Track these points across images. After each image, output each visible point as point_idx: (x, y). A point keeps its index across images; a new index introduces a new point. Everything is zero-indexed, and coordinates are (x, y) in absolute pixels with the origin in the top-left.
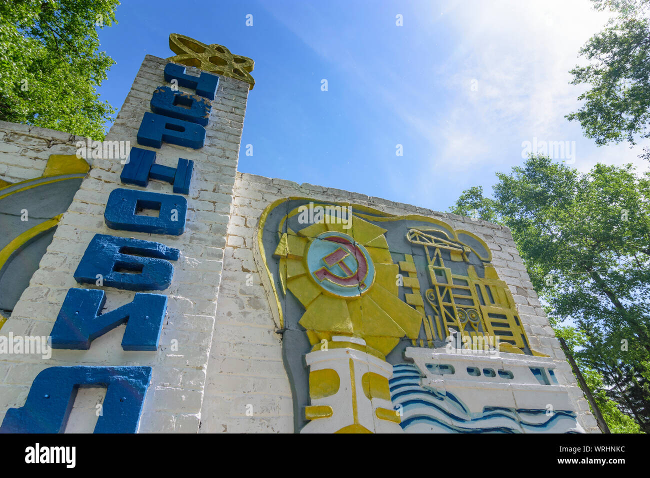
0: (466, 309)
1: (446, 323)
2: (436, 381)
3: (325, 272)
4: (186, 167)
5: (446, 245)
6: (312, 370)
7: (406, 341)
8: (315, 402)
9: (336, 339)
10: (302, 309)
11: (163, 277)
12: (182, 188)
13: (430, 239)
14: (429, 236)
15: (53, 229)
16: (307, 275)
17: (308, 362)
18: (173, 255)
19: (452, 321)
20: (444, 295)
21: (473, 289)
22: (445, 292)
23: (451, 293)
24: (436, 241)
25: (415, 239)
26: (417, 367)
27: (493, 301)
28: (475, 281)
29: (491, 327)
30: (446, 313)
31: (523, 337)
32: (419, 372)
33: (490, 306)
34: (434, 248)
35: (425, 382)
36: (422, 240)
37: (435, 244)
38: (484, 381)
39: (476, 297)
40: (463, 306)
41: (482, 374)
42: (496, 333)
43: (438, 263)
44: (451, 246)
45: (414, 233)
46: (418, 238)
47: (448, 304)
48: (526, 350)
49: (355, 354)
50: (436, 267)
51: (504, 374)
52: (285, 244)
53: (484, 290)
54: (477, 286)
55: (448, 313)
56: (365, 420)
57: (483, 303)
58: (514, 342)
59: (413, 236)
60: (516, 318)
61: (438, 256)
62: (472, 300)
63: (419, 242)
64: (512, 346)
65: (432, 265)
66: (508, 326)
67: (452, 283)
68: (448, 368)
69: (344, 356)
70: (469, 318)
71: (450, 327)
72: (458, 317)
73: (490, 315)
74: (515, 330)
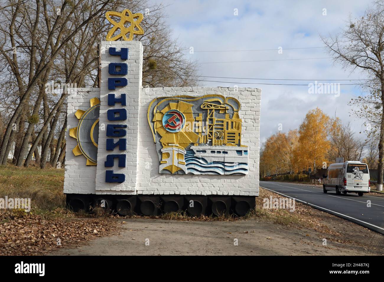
0: (218, 132)
1: (208, 138)
3: (168, 125)
4: (123, 96)
5: (218, 107)
6: (163, 153)
7: (193, 144)
8: (163, 160)
9: (170, 145)
10: (161, 137)
11: (124, 133)
12: (124, 104)
13: (211, 105)
14: (211, 104)
15: (99, 122)
16: (162, 126)
17: (162, 151)
18: (125, 126)
19: (211, 137)
20: (210, 128)
21: (225, 124)
22: (211, 127)
23: (214, 127)
24: (214, 106)
25: (205, 107)
26: (193, 151)
27: (232, 128)
28: (227, 121)
29: (226, 138)
30: (209, 134)
31: (239, 140)
32: (194, 152)
33: (230, 130)
34: (212, 109)
35: (195, 155)
36: (208, 106)
37: (213, 108)
38: (216, 155)
39: (225, 127)
40: (218, 131)
41: (216, 153)
42: (228, 139)
43: (212, 116)
44: (221, 107)
45: (205, 104)
46: (206, 106)
47: (211, 131)
48: (239, 145)
49: (174, 148)
50: (210, 118)
51: (225, 152)
52: (156, 117)
53: (230, 124)
54: (227, 123)
55: (210, 134)
56: (176, 164)
57: (227, 129)
58: (234, 142)
59: (204, 105)
60: (239, 134)
61: (213, 113)
62: (223, 128)
63: (206, 108)
64: (232, 144)
65: (209, 117)
66: (234, 137)
67: (215, 123)
68: (204, 151)
69: (172, 149)
70: (218, 135)
71: (209, 139)
72: (213, 135)
73: (228, 133)
74: (237, 138)
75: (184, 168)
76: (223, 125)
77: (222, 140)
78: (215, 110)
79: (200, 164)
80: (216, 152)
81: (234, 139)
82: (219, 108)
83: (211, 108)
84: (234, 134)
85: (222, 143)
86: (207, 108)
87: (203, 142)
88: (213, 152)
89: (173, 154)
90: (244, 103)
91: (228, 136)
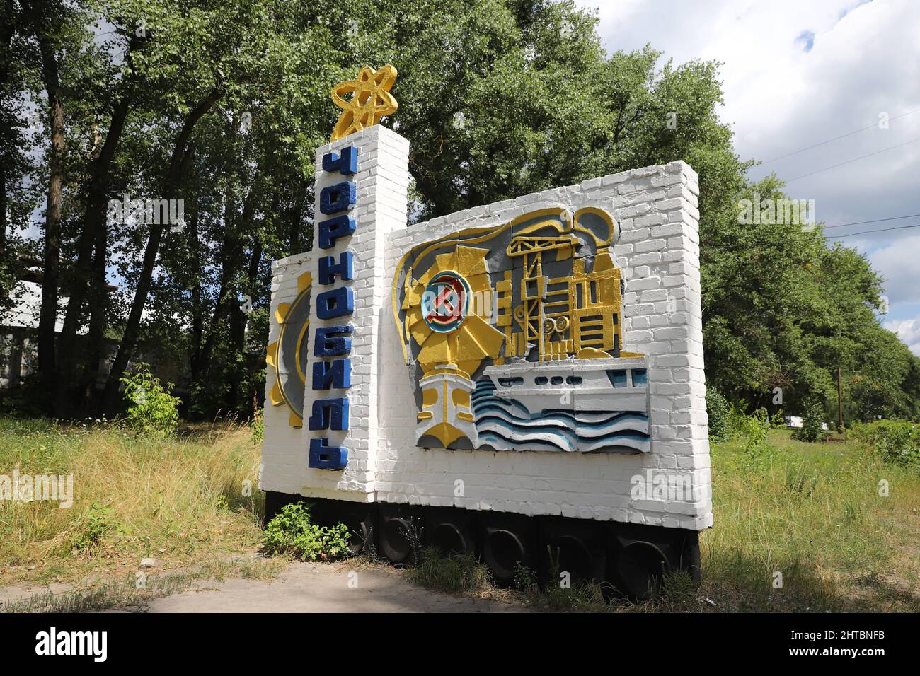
0: (556, 318)
1: (527, 338)
2: (502, 391)
4: (345, 257)
5: (551, 244)
6: (423, 390)
7: (487, 361)
8: (424, 409)
9: (437, 367)
10: (420, 348)
12: (345, 276)
13: (532, 243)
14: (532, 238)
15: (308, 325)
17: (421, 385)
18: (347, 330)
19: (535, 336)
20: (531, 310)
21: (572, 291)
22: (534, 305)
23: (542, 305)
24: (540, 243)
25: (515, 250)
26: (491, 381)
27: (594, 300)
28: (578, 280)
29: (578, 333)
30: (529, 328)
31: (617, 336)
32: (494, 385)
33: (588, 308)
34: (534, 254)
35: (495, 393)
36: (524, 248)
37: (537, 248)
38: (548, 388)
39: (573, 302)
40: (556, 314)
41: (549, 383)
42: (583, 338)
43: (534, 272)
44: (557, 242)
45: (516, 242)
46: (519, 247)
47: (534, 318)
48: (615, 352)
49: (448, 377)
50: (530, 279)
51: (575, 380)
52: (408, 298)
53: (586, 289)
54: (579, 286)
55: (532, 327)
56: (451, 420)
57: (580, 306)
58: (600, 346)
59: (514, 246)
60: (615, 316)
61: (536, 263)
62: (567, 305)
63: (520, 252)
64: (596, 350)
65: (527, 277)
66: (600, 327)
67: (544, 293)
68: (518, 380)
69: (441, 379)
70: (555, 327)
71: (529, 341)
72: (542, 330)
73: (583, 319)
74: (608, 330)
75: (472, 432)
76: (566, 296)
77: (566, 341)
78: (543, 253)
79: (508, 420)
80: (549, 379)
81: (600, 336)
82: (554, 246)
83: (533, 249)
84: (599, 317)
85: (567, 351)
86: (522, 253)
87: (514, 353)
88: (541, 380)
89: (445, 393)
90: (628, 218)
91: (583, 329)
